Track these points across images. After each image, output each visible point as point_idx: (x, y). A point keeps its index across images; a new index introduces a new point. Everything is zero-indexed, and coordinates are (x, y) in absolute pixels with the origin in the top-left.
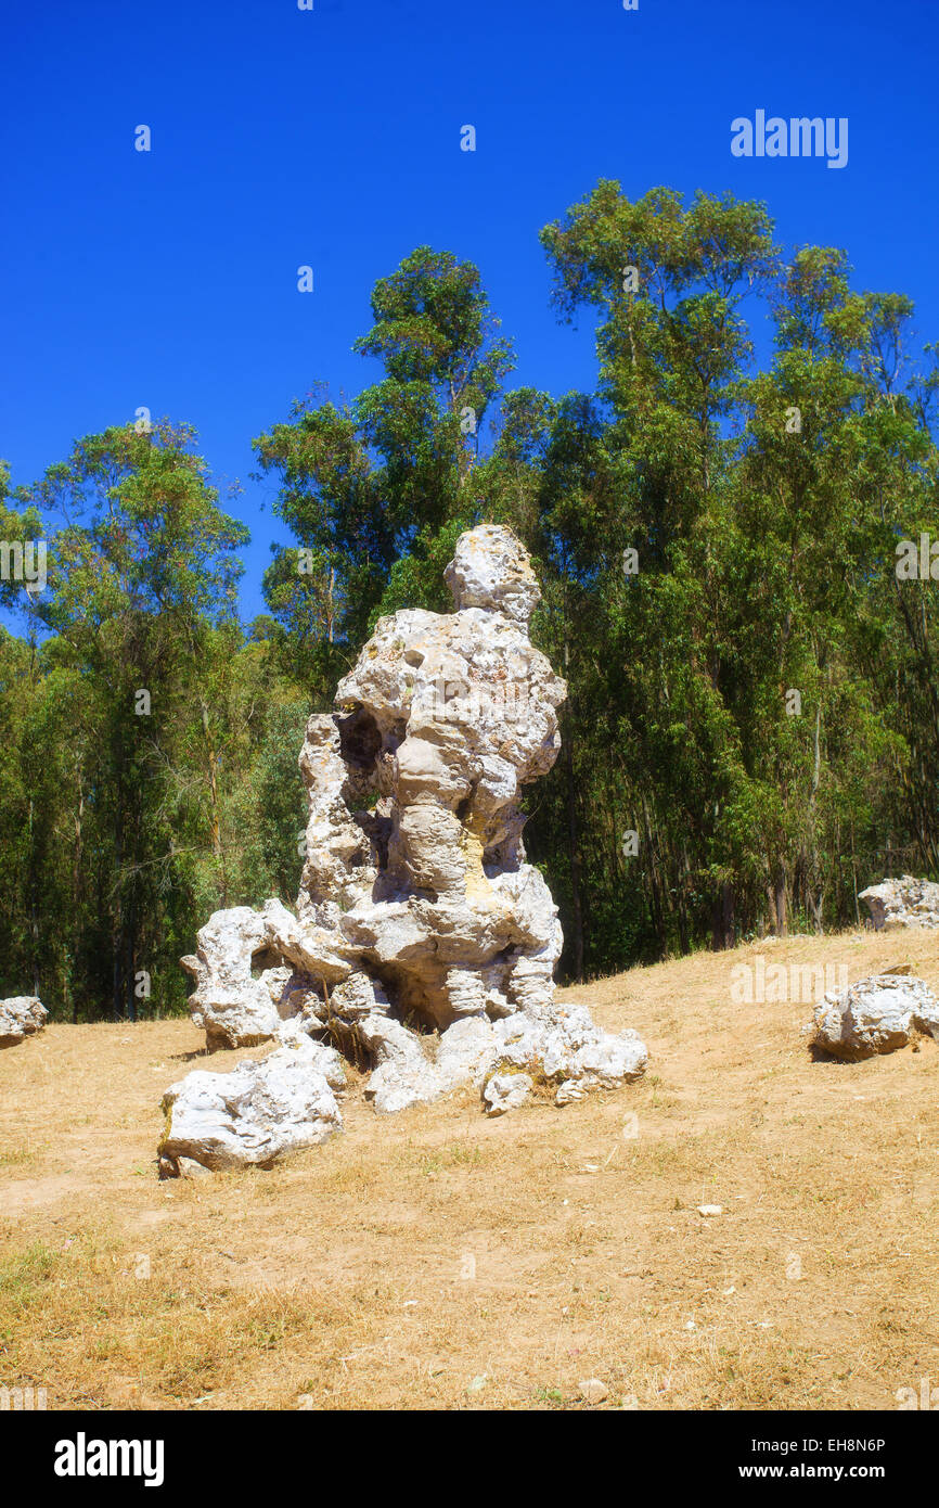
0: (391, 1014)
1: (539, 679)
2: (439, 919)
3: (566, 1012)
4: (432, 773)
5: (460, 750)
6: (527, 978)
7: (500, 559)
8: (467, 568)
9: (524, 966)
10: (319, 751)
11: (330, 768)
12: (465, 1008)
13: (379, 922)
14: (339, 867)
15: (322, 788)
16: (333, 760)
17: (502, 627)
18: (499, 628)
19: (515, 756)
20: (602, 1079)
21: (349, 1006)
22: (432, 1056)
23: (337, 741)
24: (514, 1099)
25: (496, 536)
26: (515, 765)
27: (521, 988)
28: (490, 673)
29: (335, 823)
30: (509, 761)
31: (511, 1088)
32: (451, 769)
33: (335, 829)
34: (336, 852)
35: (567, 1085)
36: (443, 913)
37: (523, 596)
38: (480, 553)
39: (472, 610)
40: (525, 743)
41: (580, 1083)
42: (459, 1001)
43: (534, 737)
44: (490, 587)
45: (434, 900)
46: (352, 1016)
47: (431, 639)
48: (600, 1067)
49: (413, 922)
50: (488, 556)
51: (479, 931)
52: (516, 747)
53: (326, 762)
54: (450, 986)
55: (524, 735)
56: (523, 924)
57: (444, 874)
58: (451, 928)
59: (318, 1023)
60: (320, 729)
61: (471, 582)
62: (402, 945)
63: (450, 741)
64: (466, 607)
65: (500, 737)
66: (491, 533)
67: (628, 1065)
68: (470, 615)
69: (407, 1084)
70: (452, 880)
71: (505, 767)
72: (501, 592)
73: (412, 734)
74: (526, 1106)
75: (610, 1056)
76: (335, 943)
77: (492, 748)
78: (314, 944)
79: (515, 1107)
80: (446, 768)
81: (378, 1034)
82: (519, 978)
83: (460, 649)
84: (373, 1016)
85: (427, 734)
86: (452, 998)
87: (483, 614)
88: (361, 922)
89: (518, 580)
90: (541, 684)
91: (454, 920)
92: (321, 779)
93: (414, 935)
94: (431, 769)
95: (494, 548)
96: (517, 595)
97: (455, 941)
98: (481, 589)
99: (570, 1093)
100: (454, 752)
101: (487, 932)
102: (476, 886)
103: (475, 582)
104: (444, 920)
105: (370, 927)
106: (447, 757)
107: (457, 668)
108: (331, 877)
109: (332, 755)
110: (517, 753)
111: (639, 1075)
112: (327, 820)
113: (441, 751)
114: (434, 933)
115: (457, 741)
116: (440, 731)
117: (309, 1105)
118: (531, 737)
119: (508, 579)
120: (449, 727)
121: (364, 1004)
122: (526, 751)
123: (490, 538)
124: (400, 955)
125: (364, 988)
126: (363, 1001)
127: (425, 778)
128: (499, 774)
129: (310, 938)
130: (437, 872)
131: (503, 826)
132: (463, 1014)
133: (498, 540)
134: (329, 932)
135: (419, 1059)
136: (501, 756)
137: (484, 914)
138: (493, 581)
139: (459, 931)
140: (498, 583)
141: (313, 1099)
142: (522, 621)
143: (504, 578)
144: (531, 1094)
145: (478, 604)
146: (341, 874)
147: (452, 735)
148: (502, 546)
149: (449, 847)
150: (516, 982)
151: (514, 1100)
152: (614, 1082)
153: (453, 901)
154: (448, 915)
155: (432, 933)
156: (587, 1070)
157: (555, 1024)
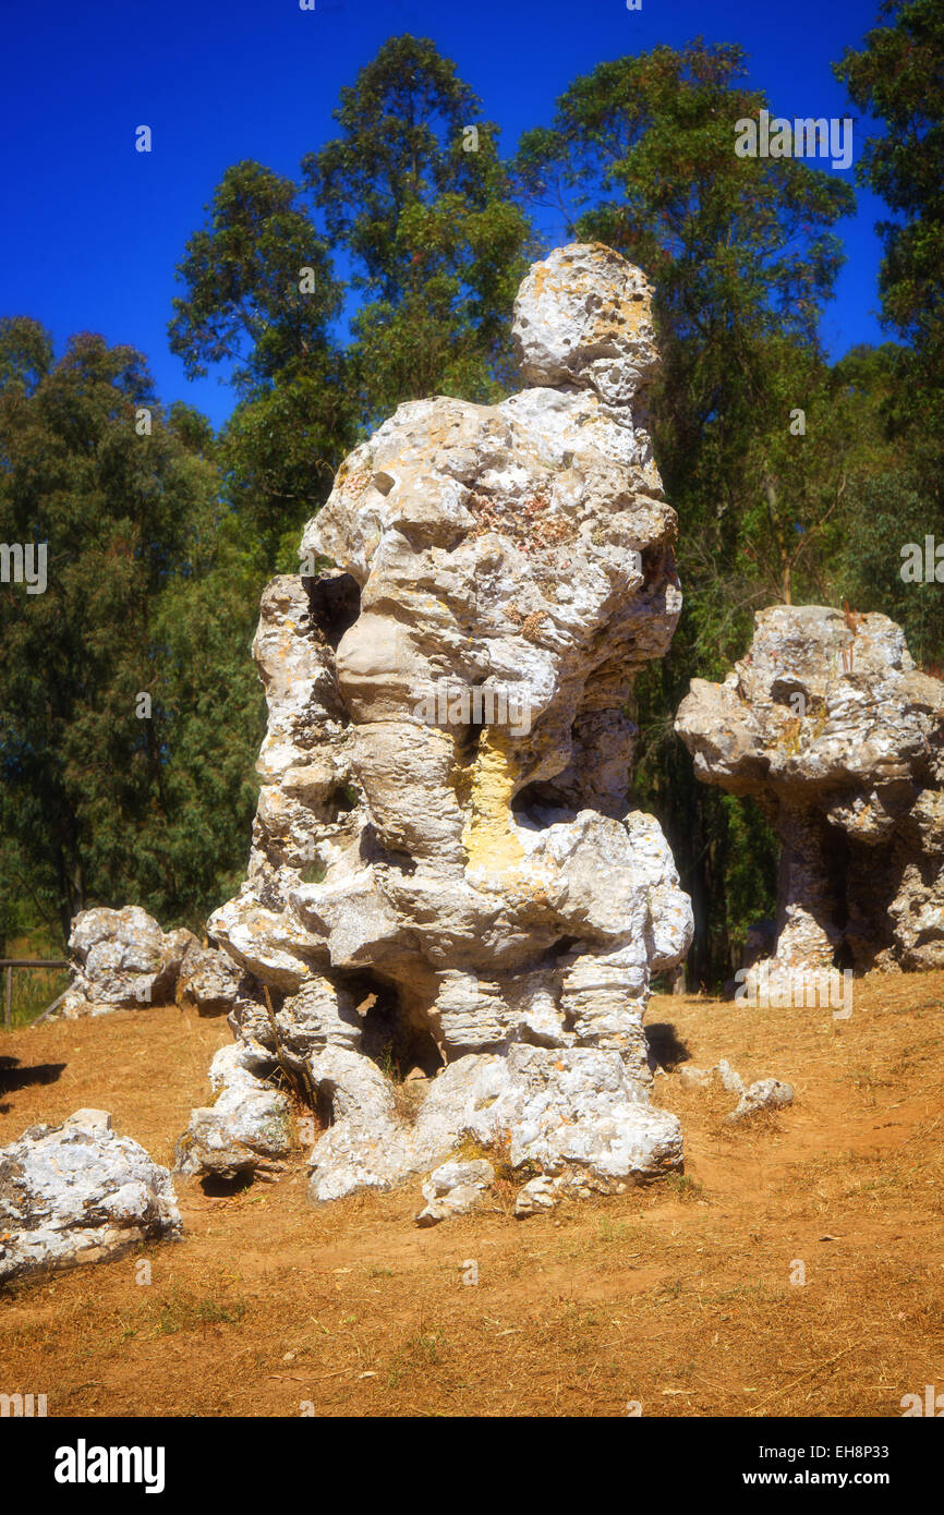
0: (364, 1046)
1: (596, 508)
2: (413, 901)
3: (564, 1062)
4: (395, 671)
5: (442, 632)
6: (588, 994)
7: (582, 303)
8: (525, 323)
9: (586, 971)
10: (275, 634)
11: (294, 660)
12: (465, 1041)
13: (333, 904)
14: (299, 815)
15: (279, 693)
16: (298, 647)
17: (588, 416)
18: (583, 419)
19: (549, 638)
20: (595, 1176)
21: (297, 1031)
22: (407, 1113)
23: (303, 618)
24: (458, 1199)
25: (577, 264)
26: (552, 650)
27: (580, 1009)
28: (521, 501)
29: (303, 744)
30: (539, 645)
31: (453, 1182)
32: (431, 662)
33: (302, 754)
34: (295, 792)
35: (536, 1185)
36: (418, 892)
37: (619, 363)
38: (550, 295)
39: (538, 391)
40: (567, 614)
41: (558, 1181)
42: (456, 1029)
43: (583, 605)
44: (560, 351)
45: (408, 868)
46: (301, 1045)
47: (414, 451)
48: (592, 1157)
49: (379, 906)
50: (564, 300)
51: (483, 923)
52: (549, 623)
53: (288, 651)
54: (442, 1006)
55: (569, 602)
56: (570, 908)
57: (420, 830)
58: (429, 916)
59: (262, 1053)
60: (274, 600)
61: (530, 345)
62: (359, 942)
63: (425, 618)
64: (531, 386)
65: (521, 608)
66: (569, 259)
67: (637, 1157)
68: (530, 398)
69: (358, 1158)
70: (434, 840)
71: (528, 657)
72: (585, 356)
73: (366, 610)
74: (476, 1214)
75: (608, 1139)
76: (280, 933)
77: (509, 626)
78: (249, 935)
79: (458, 1213)
80: (422, 661)
81: (332, 1076)
82: (575, 991)
83: (447, 467)
84: (330, 1049)
85: (387, 607)
86: (445, 1025)
87: (556, 396)
88: (309, 902)
89: (613, 336)
90: (600, 516)
91: (435, 903)
92: (279, 679)
93: (379, 925)
94: (392, 665)
95: (574, 285)
96: (610, 361)
97: (439, 936)
98: (546, 356)
99: (537, 1197)
100: (429, 636)
101: (498, 922)
102: (492, 847)
103: (536, 345)
104: (419, 905)
105: (319, 912)
106: (424, 644)
107: (433, 500)
108: (285, 830)
109: (296, 639)
110: (553, 631)
111: (658, 1174)
112: (289, 741)
113: (413, 636)
114: (409, 922)
115: (443, 623)
116: (406, 603)
117: (95, 1202)
118: (578, 604)
119: (596, 335)
120: (424, 596)
121: (317, 1029)
122: (574, 629)
123: (567, 268)
124: (357, 955)
125: (321, 1000)
126: (316, 1024)
127: (379, 680)
128: (516, 668)
129: (245, 926)
130: (408, 828)
131: (555, 747)
132: (458, 1052)
133: (580, 270)
134: (274, 917)
135: (383, 1119)
136: (526, 638)
137: (497, 893)
138: (567, 342)
139: (446, 921)
140: (574, 344)
141: (101, 1191)
142: (620, 403)
143: (591, 333)
144: (489, 1194)
145: (548, 381)
146: (305, 826)
147: (426, 610)
148: (588, 281)
149: (427, 788)
150: (571, 998)
151: (458, 1203)
152: (614, 1183)
153: (437, 874)
154: (425, 896)
155: (405, 924)
156: (570, 1161)
157: (546, 1080)
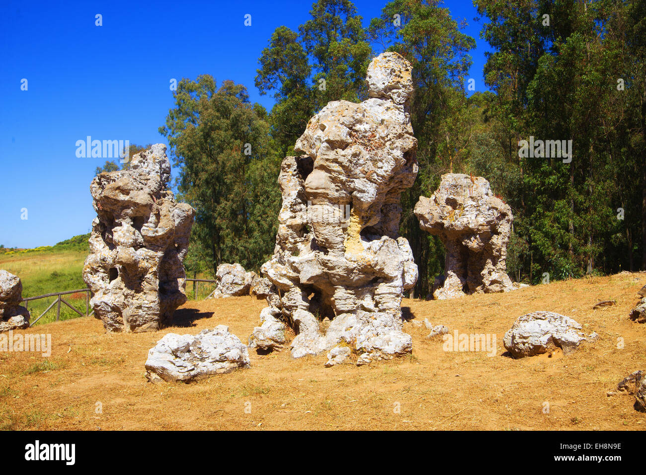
0: (310, 309)
1: (391, 138)
2: (327, 263)
3: (375, 317)
4: (324, 188)
5: (340, 176)
6: (383, 295)
7: (389, 71)
8: (370, 77)
9: (382, 288)
10: (286, 175)
11: (291, 184)
12: (342, 309)
13: (301, 263)
14: (291, 234)
15: (286, 194)
16: (293, 180)
17: (390, 108)
18: (388, 109)
19: (374, 179)
20: (383, 354)
21: (288, 304)
22: (323, 331)
23: (295, 170)
24: (339, 359)
25: (388, 58)
26: (375, 183)
27: (380, 300)
28: (367, 135)
29: (294, 211)
30: (371, 182)
31: (337, 354)
32: (336, 186)
33: (293, 215)
34: (290, 227)
35: (364, 355)
36: (329, 260)
37: (400, 91)
38: (379, 68)
39: (374, 99)
40: (381, 172)
41: (371, 355)
42: (340, 305)
43: (386, 169)
44: (382, 87)
45: (326, 253)
46: (289, 308)
47: (333, 117)
48: (382, 348)
49: (316, 264)
50: (383, 70)
51: (350, 271)
52: (375, 174)
53: (289, 181)
54: (336, 297)
55: (382, 168)
56: (378, 267)
57: (330, 240)
58: (333, 268)
59: (277, 310)
60: (286, 164)
61: (372, 84)
62: (309, 276)
63: (334, 171)
64: (372, 97)
65: (366, 169)
66: (385, 57)
67: (397, 348)
68: (371, 101)
69: (307, 345)
70: (335, 244)
71: (367, 185)
72: (390, 88)
73: (315, 168)
74: (344, 364)
75: (388, 342)
76: (284, 272)
77: (362, 175)
78: (274, 272)
79: (339, 363)
80: (333, 185)
81: (298, 319)
82: (379, 294)
83: (343, 123)
84: (299, 310)
85: (322, 168)
86: (336, 303)
87: (379, 101)
88: (294, 262)
89: (399, 82)
90: (392, 140)
91: (335, 264)
92: (286, 190)
93: (317, 270)
94: (323, 186)
95: (386, 65)
96: (397, 90)
97: (335, 275)
98: (377, 88)
99: (364, 359)
100: (335, 177)
101: (355, 271)
102: (354, 247)
103: (373, 84)
104: (329, 264)
105: (297, 266)
106: (334, 180)
107: (338, 133)
108: (287, 239)
109: (293, 177)
110: (376, 177)
111: (403, 354)
112: (289, 210)
113: (330, 177)
114: (326, 270)
115: (340, 173)
116: (329, 166)
117: (223, 354)
118: (384, 169)
119: (393, 82)
120: (334, 164)
121: (295, 303)
122: (383, 177)
123: (385, 60)
124: (308, 280)
125: (296, 295)
126: (295, 301)
127: (319, 191)
128: (364, 189)
129: (273, 269)
130: (326, 239)
131: (375, 215)
132: (340, 312)
133: (389, 60)
134: (282, 267)
135: (315, 333)
136: (367, 179)
137: (354, 262)
138: (384, 83)
139: (338, 270)
140: (386, 84)
141: (225, 351)
142: (400, 104)
143: (391, 81)
144: (349, 358)
145: (377, 96)
146: (293, 238)
147: (335, 169)
148: (391, 64)
149: (333, 227)
150: (377, 296)
151: (339, 360)
152: (389, 356)
153: (335, 255)
154: (331, 262)
155: (324, 271)
156: (375, 348)
157: (368, 322)
